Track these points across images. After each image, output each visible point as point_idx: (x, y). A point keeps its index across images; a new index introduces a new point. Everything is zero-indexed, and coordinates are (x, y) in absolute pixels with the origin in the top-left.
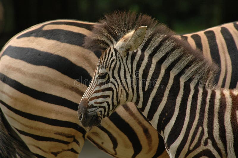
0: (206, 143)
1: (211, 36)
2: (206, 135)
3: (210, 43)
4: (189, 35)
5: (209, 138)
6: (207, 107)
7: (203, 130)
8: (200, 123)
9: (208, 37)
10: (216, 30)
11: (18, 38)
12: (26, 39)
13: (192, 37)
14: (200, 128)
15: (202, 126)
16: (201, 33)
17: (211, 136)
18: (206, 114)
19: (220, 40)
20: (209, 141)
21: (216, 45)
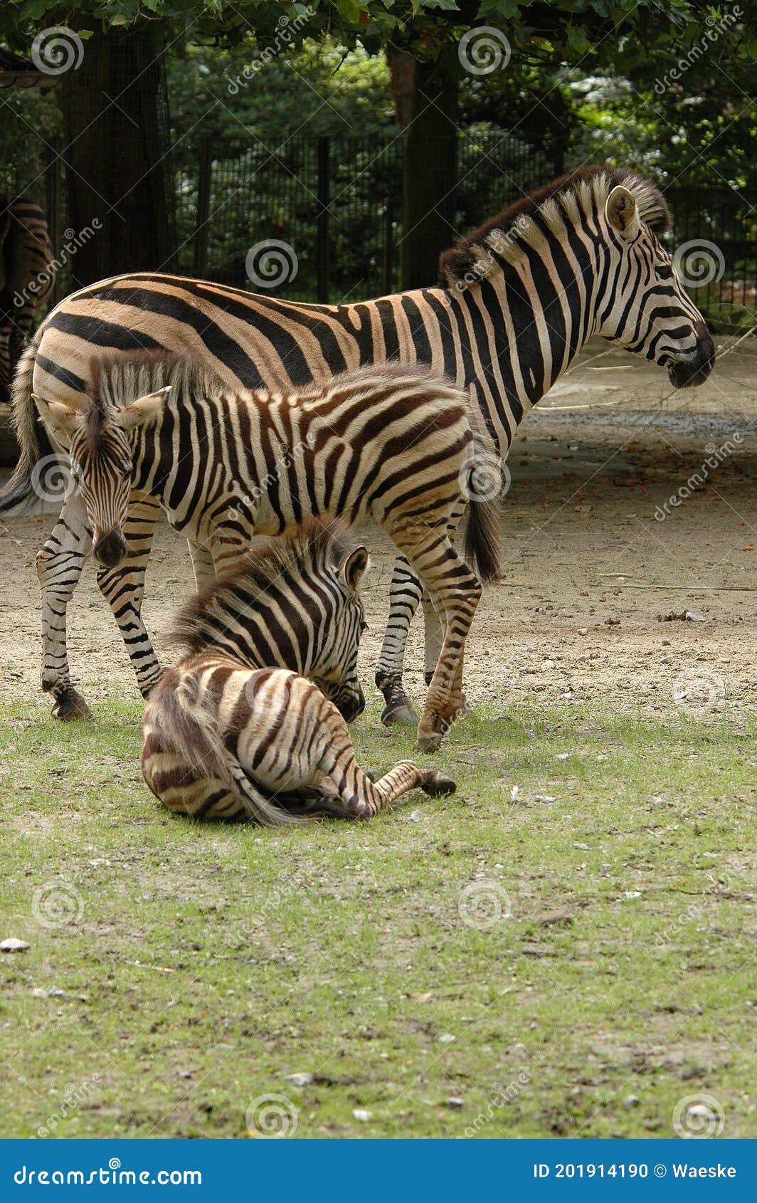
0: (231, 488)
1: (386, 310)
2: (229, 475)
3: (383, 320)
4: (351, 306)
5: (233, 479)
6: (223, 430)
7: (224, 468)
8: (218, 458)
9: (381, 311)
10: (395, 299)
11: (74, 300)
12: (87, 301)
13: (356, 308)
14: (220, 466)
15: (222, 462)
16: (370, 304)
17: (237, 475)
18: (224, 443)
19: (400, 316)
20: (235, 482)
21: (394, 324)
